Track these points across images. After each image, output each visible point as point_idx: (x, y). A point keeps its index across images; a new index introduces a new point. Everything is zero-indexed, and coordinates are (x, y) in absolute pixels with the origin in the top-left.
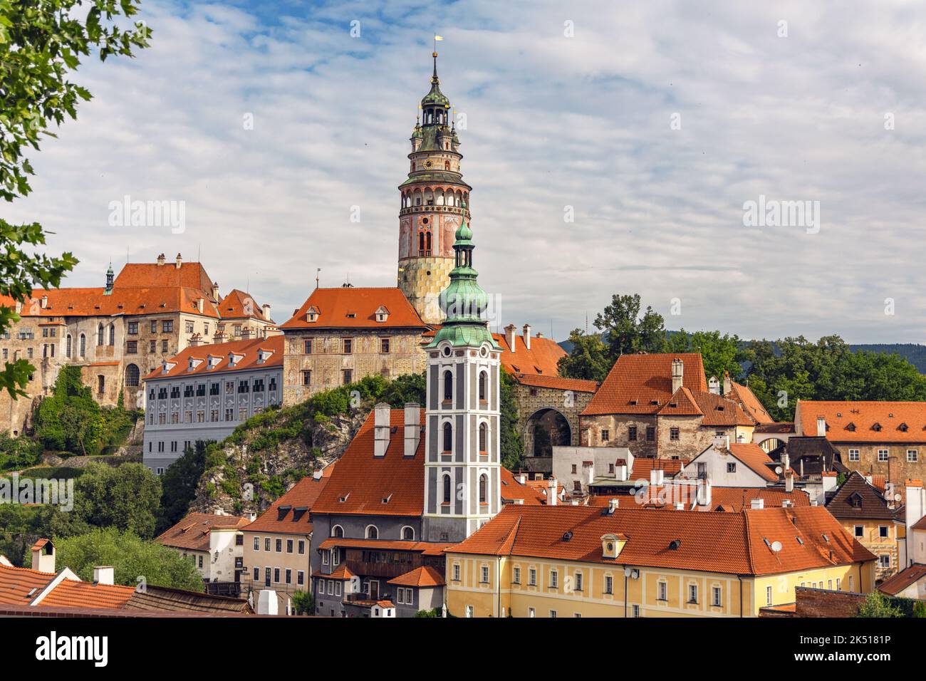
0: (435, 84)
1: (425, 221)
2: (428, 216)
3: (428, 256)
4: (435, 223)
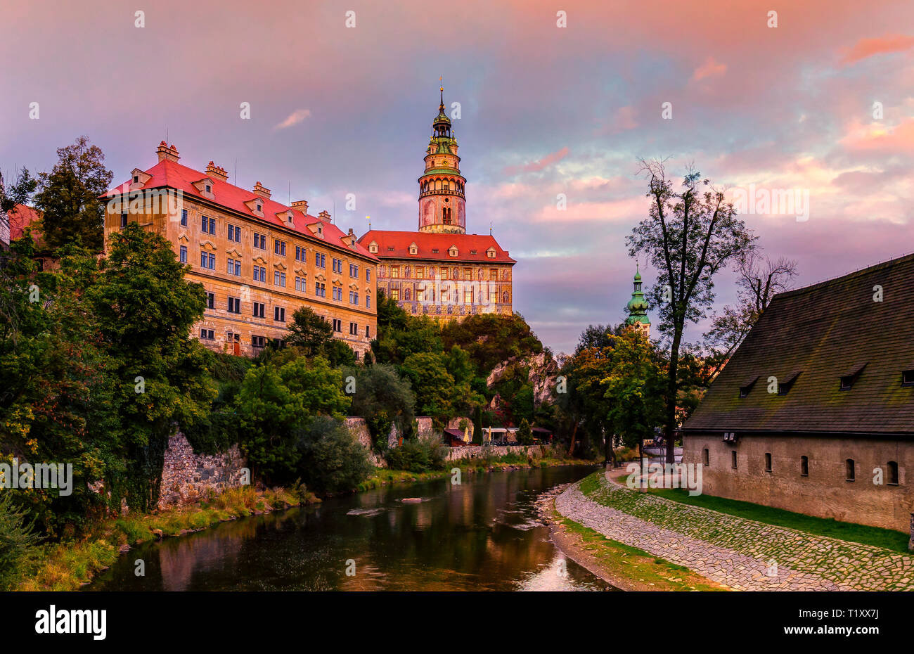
0: (442, 110)
2: (449, 197)
3: (449, 224)
4: (453, 202)
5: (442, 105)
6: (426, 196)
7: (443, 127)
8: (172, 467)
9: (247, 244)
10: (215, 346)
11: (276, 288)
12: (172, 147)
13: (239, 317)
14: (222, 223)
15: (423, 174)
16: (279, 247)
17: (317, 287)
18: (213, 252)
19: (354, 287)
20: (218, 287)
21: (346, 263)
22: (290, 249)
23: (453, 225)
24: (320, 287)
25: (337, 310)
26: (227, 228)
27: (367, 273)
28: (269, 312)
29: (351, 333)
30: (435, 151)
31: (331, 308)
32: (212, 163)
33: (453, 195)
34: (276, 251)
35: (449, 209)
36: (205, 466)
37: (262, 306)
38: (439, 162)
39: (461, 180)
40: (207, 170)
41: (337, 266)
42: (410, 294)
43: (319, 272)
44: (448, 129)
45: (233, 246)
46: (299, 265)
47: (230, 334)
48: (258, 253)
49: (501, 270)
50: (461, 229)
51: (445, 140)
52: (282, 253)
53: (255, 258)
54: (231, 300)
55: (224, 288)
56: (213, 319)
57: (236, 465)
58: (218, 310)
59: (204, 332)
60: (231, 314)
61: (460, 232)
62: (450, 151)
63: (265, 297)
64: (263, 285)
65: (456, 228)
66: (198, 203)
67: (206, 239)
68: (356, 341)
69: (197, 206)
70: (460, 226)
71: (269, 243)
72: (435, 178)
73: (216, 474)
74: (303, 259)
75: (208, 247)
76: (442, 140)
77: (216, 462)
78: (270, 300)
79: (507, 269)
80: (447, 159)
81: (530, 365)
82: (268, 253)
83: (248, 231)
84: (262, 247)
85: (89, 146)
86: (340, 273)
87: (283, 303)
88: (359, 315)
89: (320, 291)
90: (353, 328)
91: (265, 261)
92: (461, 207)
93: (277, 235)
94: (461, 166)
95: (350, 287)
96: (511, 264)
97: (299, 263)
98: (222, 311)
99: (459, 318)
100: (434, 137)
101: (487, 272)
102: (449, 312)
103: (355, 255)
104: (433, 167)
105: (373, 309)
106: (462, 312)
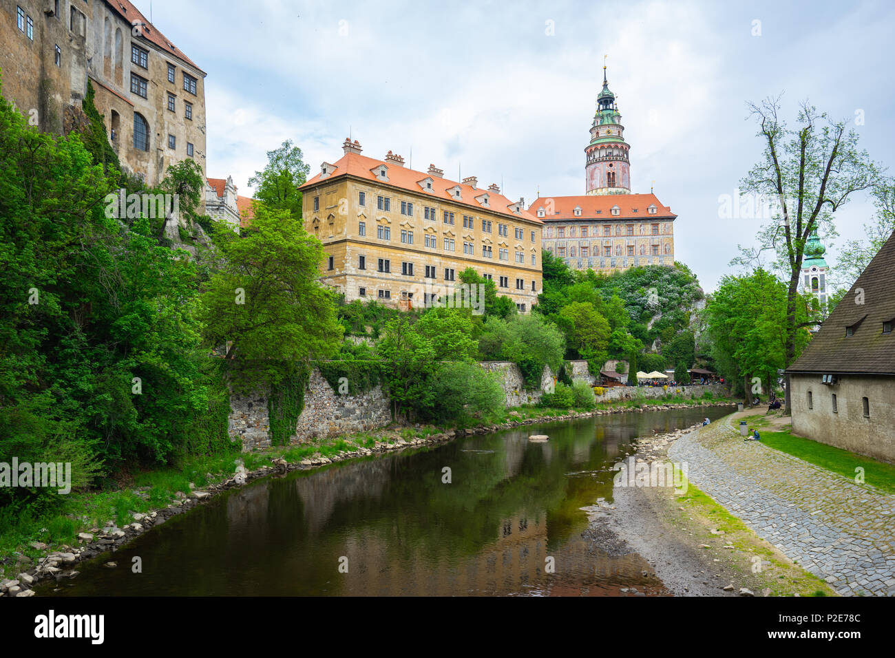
0: (605, 85)
1: (611, 165)
2: (612, 163)
3: (614, 186)
4: (617, 167)
5: (606, 82)
6: (591, 164)
7: (606, 100)
8: (313, 406)
9: (418, 217)
10: (391, 303)
11: (446, 253)
12: (356, 142)
13: (412, 278)
14: (396, 201)
15: (590, 144)
16: (448, 217)
17: (485, 250)
18: (388, 225)
19: (519, 248)
20: (393, 254)
21: (511, 227)
22: (458, 219)
23: (618, 187)
24: (487, 249)
25: (505, 268)
26: (400, 204)
27: (532, 235)
28: (440, 273)
29: (518, 288)
30: (599, 124)
31: (497, 267)
32: (390, 152)
33: (617, 160)
34: (445, 221)
35: (613, 173)
36: (345, 405)
37: (433, 268)
38: (603, 132)
39: (624, 147)
40: (386, 158)
41: (503, 231)
42: (575, 251)
43: (486, 236)
44: (612, 102)
45: (406, 219)
46: (467, 232)
47: (404, 293)
48: (429, 223)
49: (662, 225)
50: (625, 190)
51: (608, 112)
52: (451, 222)
53: (426, 228)
54: (405, 264)
55: (398, 255)
56: (389, 281)
57: (379, 404)
58: (393, 274)
59: (381, 292)
60: (405, 276)
61: (625, 193)
62: (613, 121)
63: (435, 261)
64: (434, 251)
65: (620, 190)
66: (374, 185)
67: (381, 214)
68: (522, 295)
69: (374, 189)
70: (624, 188)
71: (439, 214)
72: (599, 147)
73: (358, 412)
74: (470, 227)
75: (383, 221)
76: (605, 112)
77: (357, 402)
78: (440, 263)
79: (668, 223)
80: (611, 129)
81: (691, 311)
82: (438, 222)
83: (419, 206)
84: (433, 218)
85: (292, 147)
86: (505, 236)
87: (452, 265)
88: (525, 272)
89: (487, 253)
90: (520, 283)
91: (435, 230)
92: (626, 171)
93: (446, 208)
94: (624, 134)
95: (516, 248)
96: (672, 218)
97: (466, 230)
98: (397, 274)
99: (623, 271)
100: (599, 110)
101: (648, 227)
102: (613, 266)
103: (519, 220)
104: (598, 137)
105: (539, 266)
106: (624, 264)
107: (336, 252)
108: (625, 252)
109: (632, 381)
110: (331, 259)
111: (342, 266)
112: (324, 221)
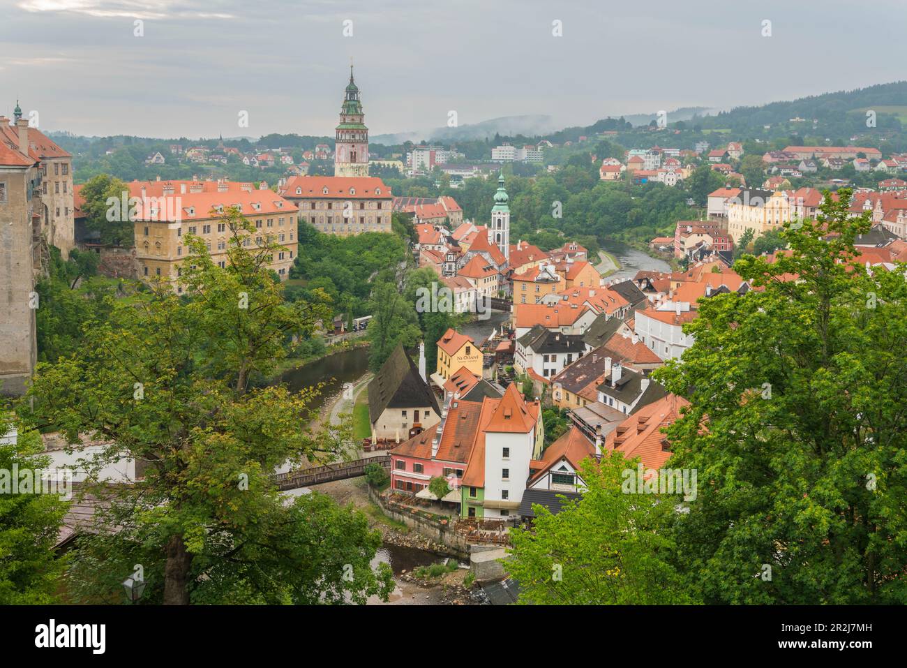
0: (352, 80)
1: (353, 146)
2: (355, 144)
3: (355, 162)
4: (358, 147)
5: (352, 77)
6: (339, 143)
7: (352, 91)
9: (214, 233)
15: (339, 124)
19: (281, 231)
21: (276, 218)
23: (358, 163)
26: (203, 228)
27: (291, 219)
29: (280, 259)
30: (346, 112)
33: (357, 142)
35: (355, 152)
38: (348, 120)
41: (270, 224)
42: (323, 220)
43: (257, 230)
44: (356, 94)
45: (206, 236)
48: (222, 234)
49: (384, 204)
51: (353, 103)
53: (219, 238)
62: (356, 111)
65: (359, 165)
66: (186, 222)
68: (283, 263)
69: (186, 224)
70: (363, 163)
71: (227, 227)
72: (346, 130)
76: (350, 104)
79: (388, 203)
80: (354, 117)
81: (396, 269)
82: (227, 232)
83: (214, 226)
84: (223, 231)
86: (272, 226)
88: (286, 246)
90: (281, 256)
91: (225, 237)
94: (364, 120)
95: (279, 232)
99: (357, 234)
100: (346, 101)
101: (375, 204)
102: (350, 230)
103: (282, 213)
104: (344, 123)
105: (295, 240)
106: (357, 230)
107: (163, 267)
108: (358, 221)
109: (351, 329)
110: (159, 269)
111: (167, 276)
112: (152, 244)
